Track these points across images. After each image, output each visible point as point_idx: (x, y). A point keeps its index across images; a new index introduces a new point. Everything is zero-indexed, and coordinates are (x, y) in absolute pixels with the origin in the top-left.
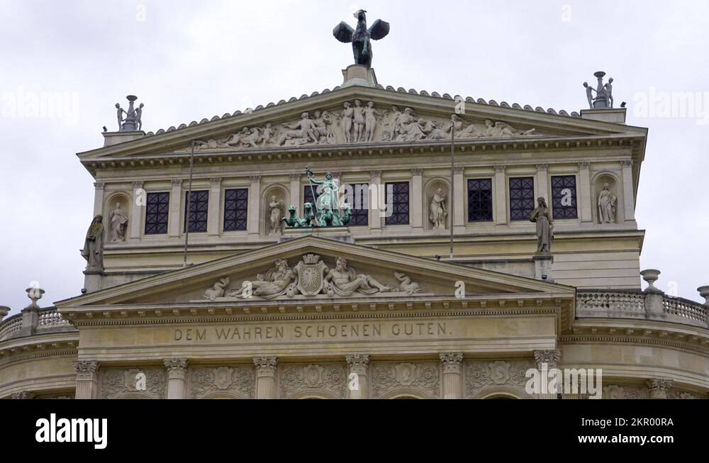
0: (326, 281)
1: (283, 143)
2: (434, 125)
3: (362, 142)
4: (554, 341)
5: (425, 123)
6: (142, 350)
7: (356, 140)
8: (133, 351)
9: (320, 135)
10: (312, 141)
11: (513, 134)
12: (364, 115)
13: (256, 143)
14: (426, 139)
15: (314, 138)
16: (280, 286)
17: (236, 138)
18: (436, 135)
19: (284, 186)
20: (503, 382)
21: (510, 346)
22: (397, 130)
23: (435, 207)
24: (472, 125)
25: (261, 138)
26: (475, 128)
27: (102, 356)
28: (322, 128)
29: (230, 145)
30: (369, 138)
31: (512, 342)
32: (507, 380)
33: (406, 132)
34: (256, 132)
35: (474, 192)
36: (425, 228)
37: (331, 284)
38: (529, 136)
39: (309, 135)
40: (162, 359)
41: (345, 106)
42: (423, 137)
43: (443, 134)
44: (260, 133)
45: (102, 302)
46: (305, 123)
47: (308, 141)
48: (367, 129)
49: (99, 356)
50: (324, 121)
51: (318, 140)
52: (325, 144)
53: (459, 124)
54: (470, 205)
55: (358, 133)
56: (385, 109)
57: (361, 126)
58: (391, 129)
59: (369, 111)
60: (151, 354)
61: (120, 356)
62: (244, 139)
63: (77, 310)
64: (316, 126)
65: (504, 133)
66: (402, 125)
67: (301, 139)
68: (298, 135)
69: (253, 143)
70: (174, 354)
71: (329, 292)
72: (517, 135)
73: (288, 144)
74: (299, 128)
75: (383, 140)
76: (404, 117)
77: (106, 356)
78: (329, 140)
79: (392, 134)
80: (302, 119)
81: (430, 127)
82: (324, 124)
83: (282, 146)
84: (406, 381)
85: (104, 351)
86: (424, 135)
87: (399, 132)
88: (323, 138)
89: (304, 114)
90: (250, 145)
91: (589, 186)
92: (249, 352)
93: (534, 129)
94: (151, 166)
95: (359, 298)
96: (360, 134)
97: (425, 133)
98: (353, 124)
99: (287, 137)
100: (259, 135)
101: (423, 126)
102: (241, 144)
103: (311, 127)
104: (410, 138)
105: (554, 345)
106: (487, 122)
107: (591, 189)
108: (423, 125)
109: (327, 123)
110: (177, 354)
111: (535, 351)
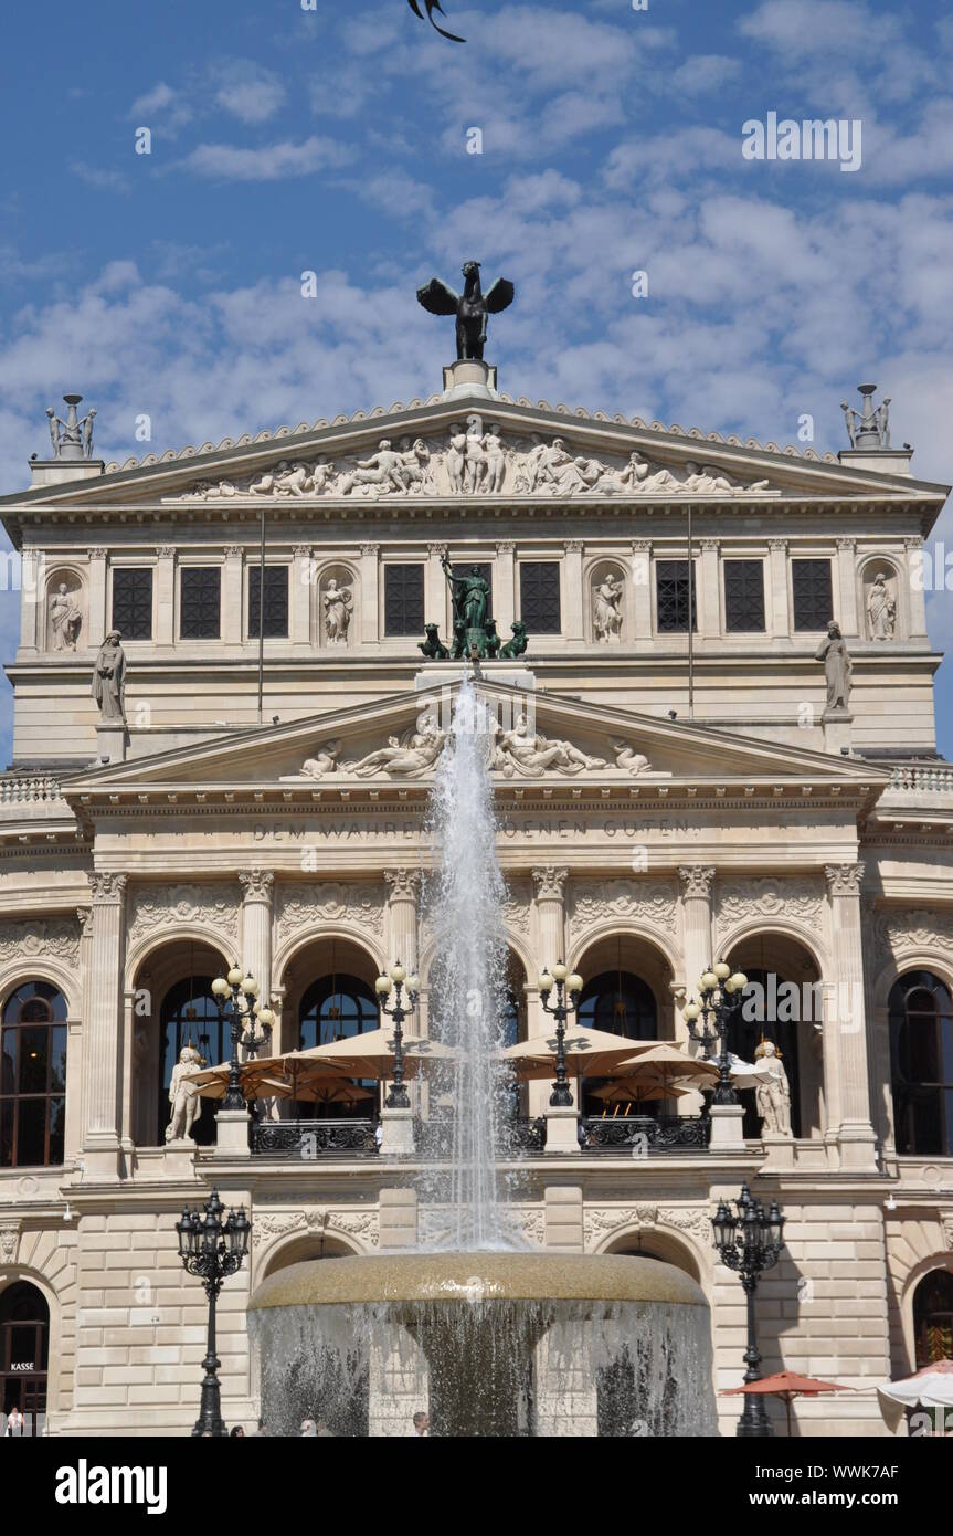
0: (499, 749)
1: (348, 491)
2: (602, 469)
3: (480, 494)
4: (856, 849)
5: (587, 465)
6: (201, 856)
7: (470, 491)
8: (187, 857)
9: (411, 480)
10: (398, 488)
11: (732, 489)
12: (484, 447)
13: (302, 489)
14: (588, 493)
15: (402, 484)
16: (427, 758)
17: (266, 481)
18: (607, 487)
19: (350, 564)
20: (774, 911)
21: (788, 857)
22: (540, 475)
23: (602, 606)
24: (665, 471)
25: (308, 481)
26: (670, 476)
27: (134, 865)
28: (414, 468)
29: (258, 491)
30: (492, 488)
31: (791, 850)
32: (781, 909)
33: (556, 481)
34: (302, 471)
35: (667, 583)
36: (589, 640)
37: (508, 754)
38: (758, 493)
39: (392, 479)
40: (236, 872)
41: (453, 432)
42: (584, 489)
43: (617, 484)
44: (309, 473)
45: (134, 779)
46: (385, 457)
47: (392, 490)
48: (491, 472)
49: (129, 864)
50: (417, 455)
51: (408, 486)
52: (420, 494)
53: (643, 468)
54: (660, 604)
55: (475, 478)
56: (518, 438)
57: (480, 467)
58: (529, 473)
59: (494, 440)
60: (217, 863)
61: (165, 864)
62: (281, 482)
63: (94, 790)
64: (404, 463)
65: (717, 486)
66: (550, 466)
67: (378, 486)
68: (374, 478)
69: (296, 488)
70: (253, 862)
71: (506, 767)
72: (739, 490)
73: (357, 493)
74: (375, 466)
75: (518, 492)
76: (551, 453)
77: (142, 865)
78: (427, 488)
79: (531, 482)
80: (380, 451)
81: (596, 472)
82: (416, 460)
83: (348, 496)
84: (624, 908)
85: (138, 857)
86: (586, 485)
87: (544, 480)
88: (415, 485)
89: (385, 443)
90: (292, 492)
91: (853, 578)
92: (376, 861)
93: (766, 482)
94: (121, 523)
95: (554, 778)
96: (478, 480)
97: (585, 481)
98: (465, 462)
99: (355, 481)
100: (307, 476)
101: (584, 469)
102: (275, 489)
103: (396, 465)
104: (562, 490)
105: (856, 856)
106: (689, 467)
107: (856, 582)
108: (584, 467)
109: (423, 461)
110: (258, 863)
111: (828, 865)
